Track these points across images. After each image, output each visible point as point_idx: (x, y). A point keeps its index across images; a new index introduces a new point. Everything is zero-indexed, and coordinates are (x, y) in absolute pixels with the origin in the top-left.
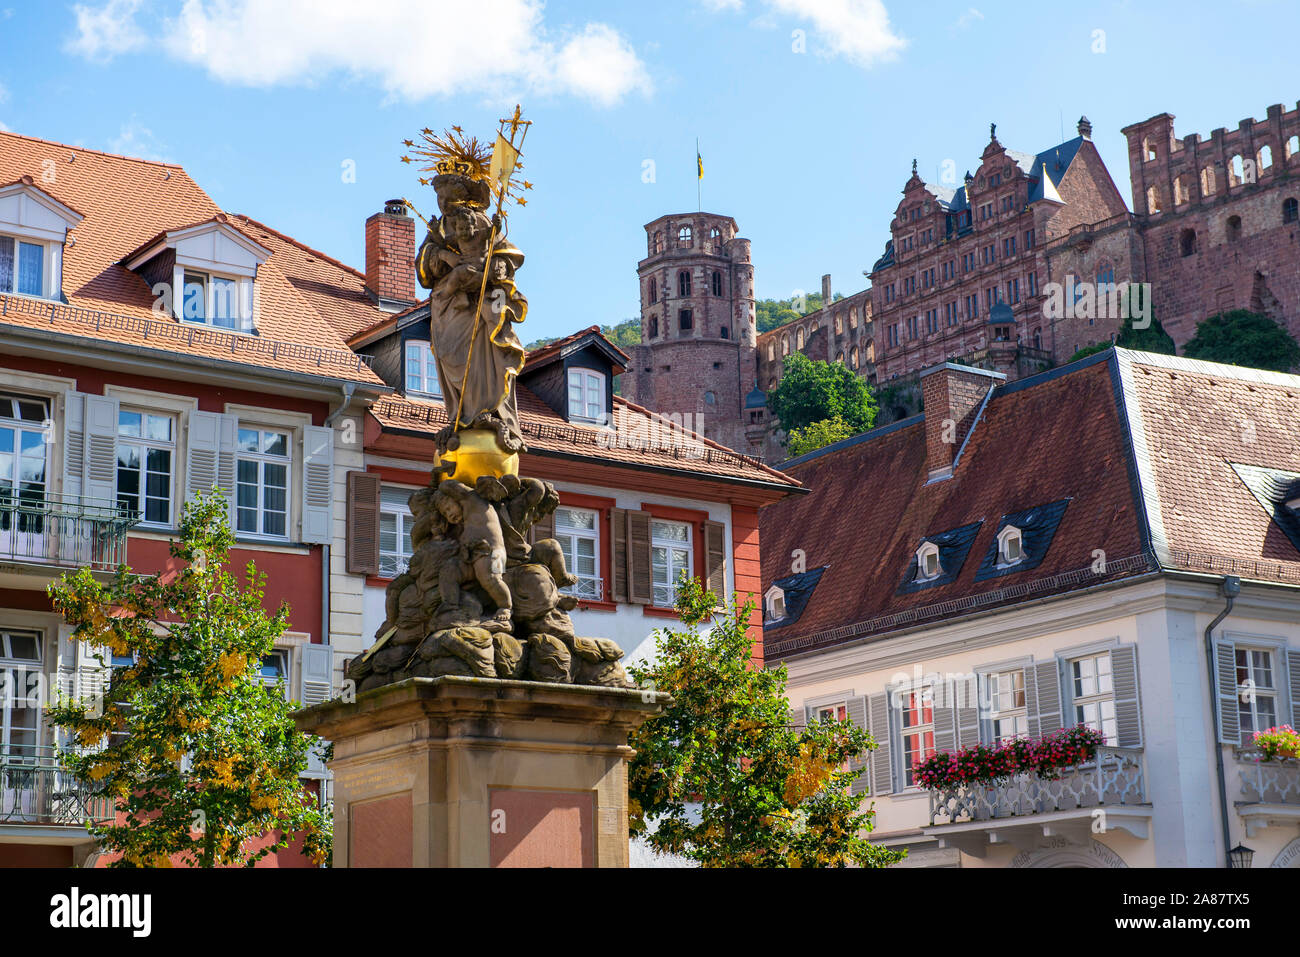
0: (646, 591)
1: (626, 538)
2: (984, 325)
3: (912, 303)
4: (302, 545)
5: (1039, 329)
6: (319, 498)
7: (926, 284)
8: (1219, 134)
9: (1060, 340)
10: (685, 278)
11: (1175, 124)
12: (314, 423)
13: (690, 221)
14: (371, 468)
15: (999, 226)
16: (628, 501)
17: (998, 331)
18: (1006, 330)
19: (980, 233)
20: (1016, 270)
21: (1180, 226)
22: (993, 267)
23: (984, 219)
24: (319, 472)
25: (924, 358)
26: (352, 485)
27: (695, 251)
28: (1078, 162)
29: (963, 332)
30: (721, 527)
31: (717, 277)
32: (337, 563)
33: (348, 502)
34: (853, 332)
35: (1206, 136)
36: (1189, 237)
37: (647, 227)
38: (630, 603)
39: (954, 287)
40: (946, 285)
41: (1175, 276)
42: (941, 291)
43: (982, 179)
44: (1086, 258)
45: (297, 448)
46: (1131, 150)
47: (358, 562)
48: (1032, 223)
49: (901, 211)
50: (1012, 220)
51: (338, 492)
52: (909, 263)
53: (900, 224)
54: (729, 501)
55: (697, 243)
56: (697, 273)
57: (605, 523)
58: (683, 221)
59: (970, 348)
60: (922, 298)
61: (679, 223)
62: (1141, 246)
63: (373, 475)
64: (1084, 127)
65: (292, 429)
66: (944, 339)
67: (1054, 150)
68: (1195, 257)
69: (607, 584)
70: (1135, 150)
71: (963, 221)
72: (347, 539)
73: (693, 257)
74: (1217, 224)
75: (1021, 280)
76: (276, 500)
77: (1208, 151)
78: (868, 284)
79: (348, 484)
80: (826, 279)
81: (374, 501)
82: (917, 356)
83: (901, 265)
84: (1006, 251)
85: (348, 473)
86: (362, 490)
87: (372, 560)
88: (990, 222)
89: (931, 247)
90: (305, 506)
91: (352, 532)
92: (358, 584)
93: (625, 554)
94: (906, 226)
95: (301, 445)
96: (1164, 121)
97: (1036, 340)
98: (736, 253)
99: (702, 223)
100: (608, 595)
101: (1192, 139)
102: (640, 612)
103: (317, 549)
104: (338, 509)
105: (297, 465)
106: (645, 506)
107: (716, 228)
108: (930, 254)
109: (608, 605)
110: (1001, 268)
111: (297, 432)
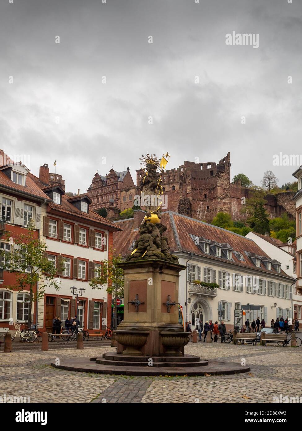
0: (94, 245)
1: (91, 235)
2: (108, 202)
3: (95, 197)
4: (35, 229)
5: (117, 204)
6: (39, 220)
7: (97, 193)
9: (121, 207)
12: (38, 206)
13: (54, 175)
14: (48, 216)
15: (112, 185)
16: (92, 228)
17: (111, 204)
18: (112, 204)
19: (108, 186)
20: (114, 193)
22: (110, 192)
23: (109, 183)
24: (39, 216)
25: (96, 207)
26: (44, 219)
27: (54, 181)
28: (127, 175)
29: (104, 203)
30: (107, 235)
32: (41, 233)
33: (43, 222)
38: (91, 247)
39: (103, 195)
40: (101, 194)
42: (100, 195)
43: (109, 175)
44: (128, 193)
45: (34, 211)
46: (137, 174)
47: (45, 234)
48: (118, 185)
49: (94, 179)
51: (42, 220)
52: (95, 189)
53: (93, 182)
54: (108, 230)
55: (54, 179)
57: (88, 232)
58: (52, 175)
59: (105, 206)
60: (97, 196)
61: (51, 175)
62: (137, 192)
63: (48, 217)
64: (128, 169)
65: (33, 206)
66: (100, 204)
69: (88, 243)
71: (105, 183)
72: (43, 229)
73: (54, 182)
75: (115, 195)
76: (30, 219)
78: (87, 192)
79: (44, 218)
80: (79, 190)
81: (48, 222)
82: (95, 206)
83: (93, 189)
84: (113, 190)
85: (44, 216)
86: (46, 220)
87: (47, 233)
88: (110, 184)
89: (99, 187)
90: (36, 222)
91: (44, 228)
92: (45, 238)
93: (91, 238)
94: (95, 182)
95: (35, 210)
97: (117, 206)
98: (62, 182)
99: (56, 176)
100: (88, 245)
102: (93, 249)
103: (38, 230)
104: (42, 223)
105: (34, 213)
106: (94, 229)
107: (58, 177)
108: (99, 188)
109: (87, 247)
110: (112, 193)
111: (35, 207)
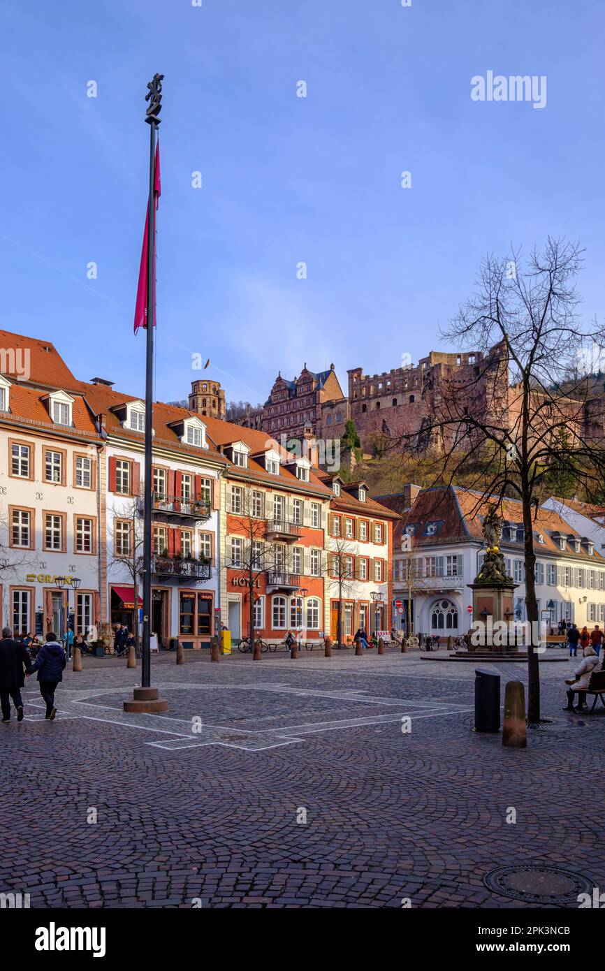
0: (374, 539)
1: (371, 527)
2: (299, 426)
3: (277, 417)
7: (281, 411)
8: (376, 376)
9: (324, 434)
10: (204, 401)
11: (363, 371)
12: (321, 502)
13: (206, 383)
14: (331, 513)
15: (305, 395)
17: (307, 430)
18: (309, 430)
19: (299, 397)
20: (310, 410)
21: (362, 403)
23: (300, 392)
24: (324, 513)
26: (329, 516)
27: (208, 392)
28: (330, 378)
29: (292, 427)
31: (214, 402)
34: (256, 423)
35: (372, 376)
36: (365, 406)
37: (192, 383)
38: (371, 542)
39: (290, 414)
40: (288, 412)
41: (359, 418)
42: (286, 414)
43: (301, 380)
44: (334, 410)
46: (349, 378)
49: (274, 387)
50: (310, 394)
51: (326, 517)
52: (276, 404)
53: (274, 391)
56: (208, 400)
58: (204, 382)
60: (280, 416)
61: (202, 383)
62: (350, 408)
64: (333, 367)
67: (322, 373)
68: (365, 414)
69: (368, 537)
70: (351, 378)
71: (294, 392)
72: (328, 527)
73: (207, 394)
74: (373, 405)
76: (315, 518)
77: (372, 381)
78: (263, 408)
80: (248, 402)
81: (332, 519)
83: (274, 404)
85: (328, 513)
87: (331, 532)
88: (302, 394)
89: (284, 400)
92: (329, 537)
93: (370, 531)
94: (276, 392)
95: (320, 507)
96: (359, 370)
98: (220, 394)
99: (210, 383)
100: (368, 540)
101: (367, 377)
103: (323, 530)
104: (326, 521)
105: (319, 511)
106: (374, 521)
107: (214, 385)
108: (283, 402)
109: (368, 542)
111: (319, 504)
